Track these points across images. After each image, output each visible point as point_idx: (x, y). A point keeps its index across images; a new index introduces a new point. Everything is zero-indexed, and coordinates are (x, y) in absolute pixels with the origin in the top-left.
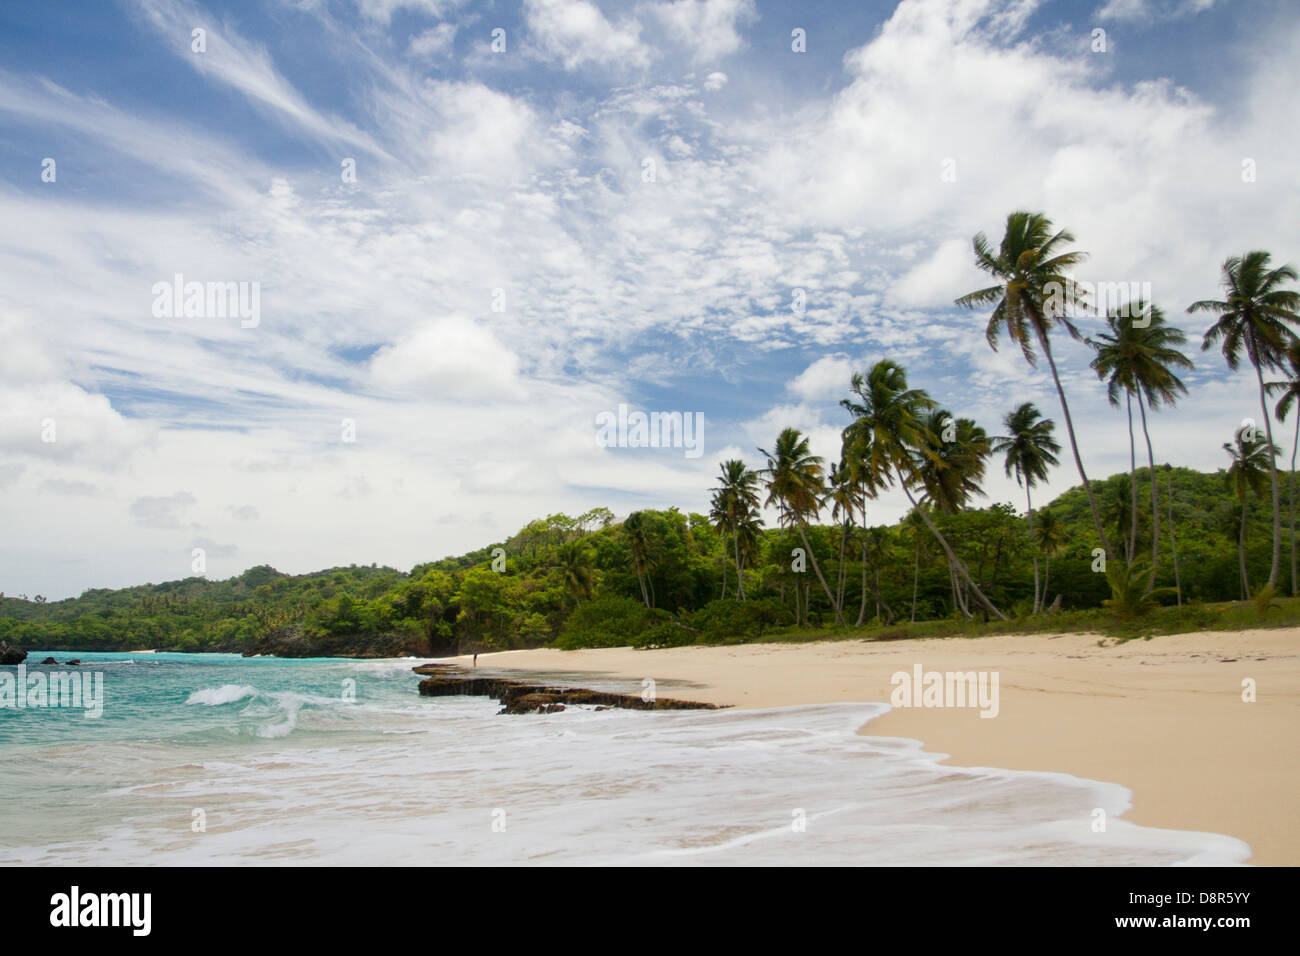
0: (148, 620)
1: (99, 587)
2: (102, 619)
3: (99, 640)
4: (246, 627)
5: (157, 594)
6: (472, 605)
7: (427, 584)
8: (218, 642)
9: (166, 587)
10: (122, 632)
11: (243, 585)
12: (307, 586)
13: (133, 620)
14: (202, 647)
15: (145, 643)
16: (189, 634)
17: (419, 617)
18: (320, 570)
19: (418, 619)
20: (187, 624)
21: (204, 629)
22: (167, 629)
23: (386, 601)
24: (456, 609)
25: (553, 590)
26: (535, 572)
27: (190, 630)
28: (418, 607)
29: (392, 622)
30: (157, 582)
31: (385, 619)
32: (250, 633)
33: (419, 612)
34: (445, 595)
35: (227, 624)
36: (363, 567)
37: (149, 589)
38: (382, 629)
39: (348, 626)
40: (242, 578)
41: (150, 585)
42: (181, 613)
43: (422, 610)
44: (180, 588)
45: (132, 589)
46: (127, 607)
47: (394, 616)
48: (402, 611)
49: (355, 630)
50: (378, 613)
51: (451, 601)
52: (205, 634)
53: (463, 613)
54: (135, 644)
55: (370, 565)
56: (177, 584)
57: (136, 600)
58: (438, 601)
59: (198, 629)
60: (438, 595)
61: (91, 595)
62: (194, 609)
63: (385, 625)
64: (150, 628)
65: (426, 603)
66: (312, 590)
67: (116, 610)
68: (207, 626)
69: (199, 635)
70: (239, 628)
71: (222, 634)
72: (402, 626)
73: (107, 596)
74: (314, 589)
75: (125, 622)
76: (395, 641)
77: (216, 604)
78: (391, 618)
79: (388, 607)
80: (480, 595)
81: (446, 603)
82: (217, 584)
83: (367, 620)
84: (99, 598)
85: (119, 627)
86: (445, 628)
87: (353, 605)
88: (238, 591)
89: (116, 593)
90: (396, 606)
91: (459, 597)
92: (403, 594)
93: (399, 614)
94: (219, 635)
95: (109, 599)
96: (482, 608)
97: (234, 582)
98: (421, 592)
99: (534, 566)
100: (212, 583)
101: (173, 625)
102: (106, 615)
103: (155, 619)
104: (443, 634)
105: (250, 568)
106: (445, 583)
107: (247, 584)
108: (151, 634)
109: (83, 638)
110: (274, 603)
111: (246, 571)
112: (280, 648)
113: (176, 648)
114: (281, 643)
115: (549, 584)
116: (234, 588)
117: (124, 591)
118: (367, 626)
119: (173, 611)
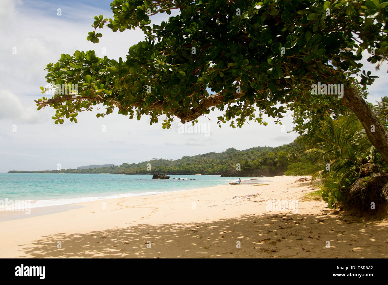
0: (199, 166)
1: (186, 156)
2: (187, 166)
3: (187, 171)
4: (225, 167)
5: (202, 158)
6: (281, 162)
7: (268, 156)
8: (218, 172)
9: (204, 155)
10: (192, 169)
11: (226, 154)
12: (243, 155)
13: (195, 166)
14: (214, 173)
15: (199, 172)
16: (210, 170)
17: (266, 165)
18: (249, 149)
19: (266, 166)
20: (209, 167)
21: (214, 168)
22: (204, 168)
23: (257, 161)
24: (276, 163)
25: (304, 157)
26: (300, 151)
27: (210, 168)
28: (266, 162)
29: (259, 167)
30: (202, 154)
31: (257, 166)
32: (226, 169)
33: (266, 164)
34: (273, 159)
35: (220, 166)
36: (262, 147)
37: (200, 156)
38: (257, 169)
39: (247, 168)
40: (226, 152)
41: (200, 155)
42: (208, 163)
43: (267, 163)
44: (208, 155)
45: (195, 156)
46: (194, 161)
47: (260, 165)
48: (262, 163)
49: (249, 169)
50: (255, 164)
51: (275, 161)
52: (214, 169)
53: (278, 164)
54: (196, 172)
55: (264, 146)
56: (207, 154)
57: (196, 159)
58: (271, 161)
59: (212, 168)
60: (271, 159)
61: (184, 158)
62: (212, 162)
63: (257, 168)
64: (200, 168)
65: (268, 161)
66: (244, 156)
67: (191, 163)
68: (215, 167)
69: (213, 170)
70: (223, 168)
71: (219, 169)
72: (261, 168)
73: (189, 158)
74: (245, 155)
75: (193, 166)
76: (260, 172)
77: (217, 160)
78: (259, 166)
79: (258, 163)
80: (283, 159)
81: (273, 161)
82: (218, 154)
83: (252, 166)
84: (186, 159)
85: (191, 168)
86: (274, 168)
87: (249, 162)
88: (224, 156)
89: (191, 157)
90: (260, 162)
91: (277, 160)
92: (262, 159)
93: (261, 164)
94: (218, 170)
95: (189, 159)
96: (283, 163)
97: (223, 153)
98: (267, 158)
99: (300, 150)
100: (217, 153)
101: (206, 167)
102: (188, 164)
103: (201, 165)
104: (273, 170)
105: (228, 149)
106: (273, 156)
107: (227, 153)
108: (200, 170)
109: (183, 171)
110: (234, 160)
111: (227, 150)
112: (230, 174)
113: (207, 174)
114: (230, 173)
115: (303, 155)
116: (224, 155)
117: (193, 157)
118: (252, 168)
119: (206, 163)
